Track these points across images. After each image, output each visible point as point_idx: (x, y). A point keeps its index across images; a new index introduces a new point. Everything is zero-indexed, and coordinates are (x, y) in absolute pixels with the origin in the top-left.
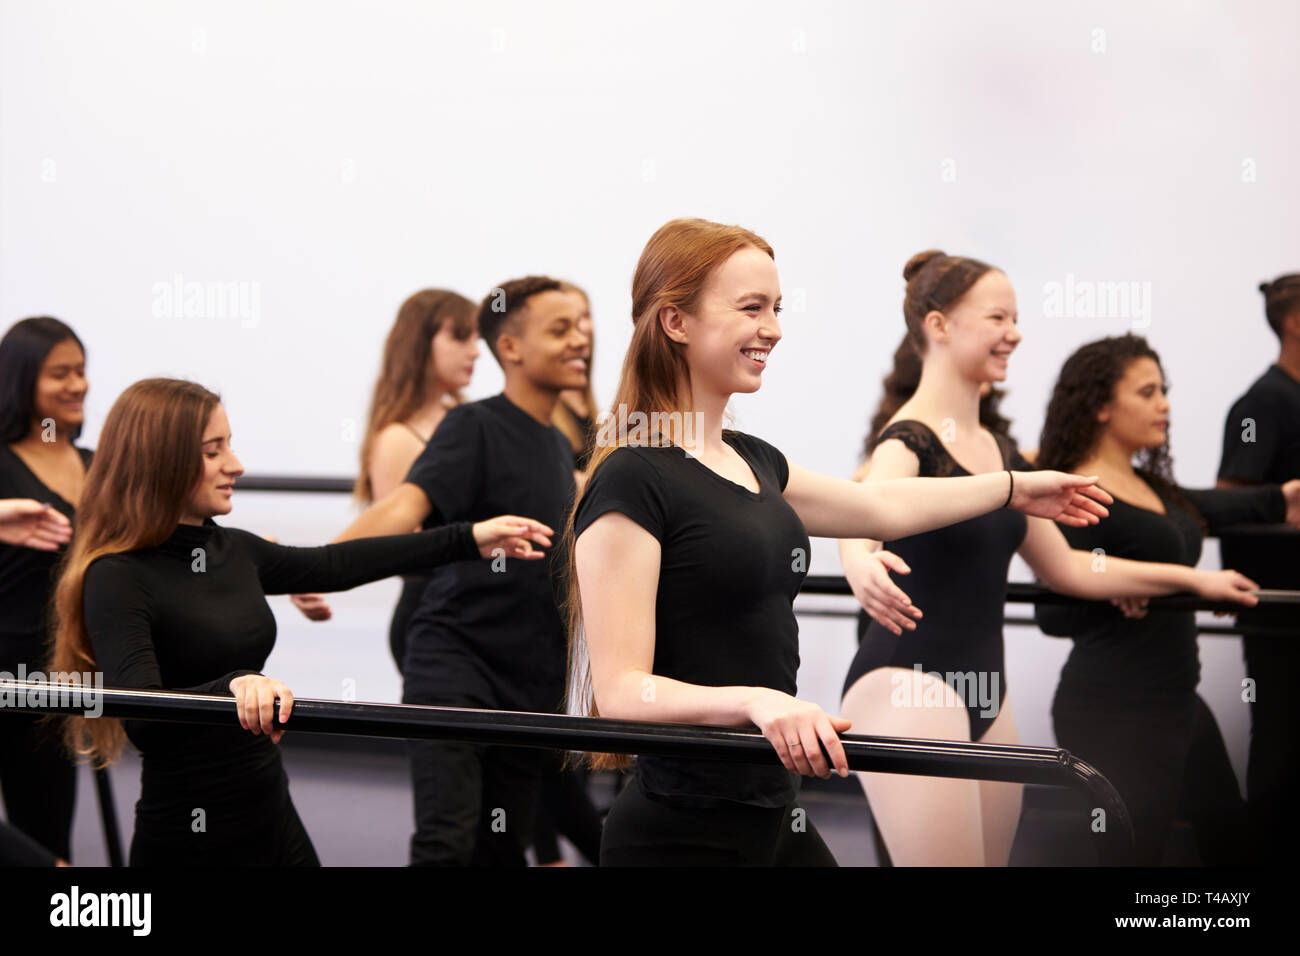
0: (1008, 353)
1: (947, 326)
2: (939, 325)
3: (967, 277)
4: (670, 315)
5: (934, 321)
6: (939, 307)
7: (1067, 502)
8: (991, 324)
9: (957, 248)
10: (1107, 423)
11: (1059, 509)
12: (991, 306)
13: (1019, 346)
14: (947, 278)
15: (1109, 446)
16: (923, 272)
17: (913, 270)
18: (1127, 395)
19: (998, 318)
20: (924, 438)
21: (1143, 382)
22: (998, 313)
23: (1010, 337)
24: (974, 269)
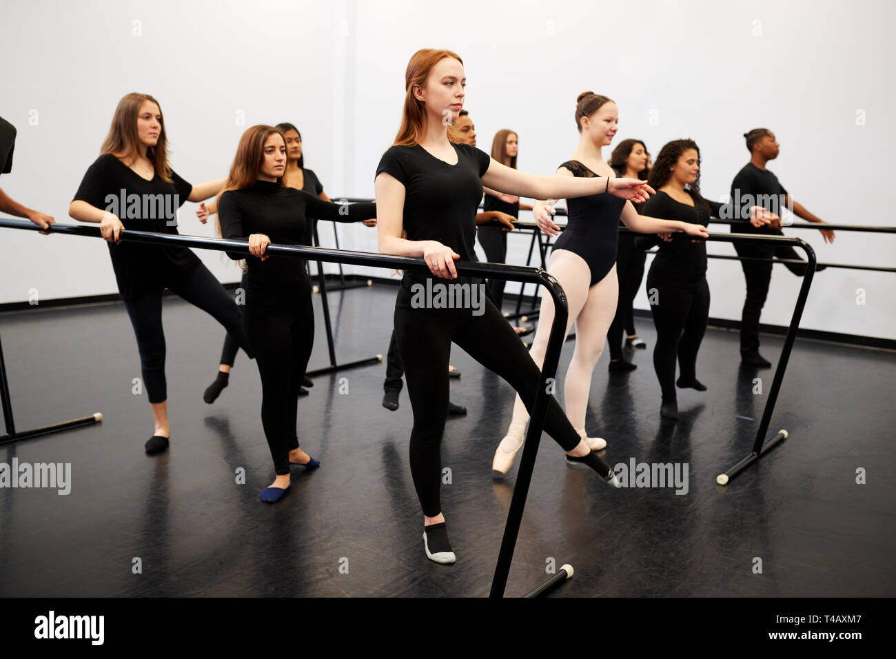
0: (613, 136)
1: (589, 123)
2: (586, 122)
3: (599, 103)
4: (417, 89)
5: (584, 120)
6: (586, 114)
7: (636, 193)
8: (605, 124)
9: (598, 92)
10: (673, 171)
11: (632, 196)
12: (607, 116)
13: (617, 132)
14: (591, 103)
15: (674, 182)
16: (583, 100)
17: (580, 99)
18: (682, 162)
19: (608, 121)
20: (576, 166)
21: (690, 158)
22: (609, 119)
23: (613, 129)
24: (603, 100)
